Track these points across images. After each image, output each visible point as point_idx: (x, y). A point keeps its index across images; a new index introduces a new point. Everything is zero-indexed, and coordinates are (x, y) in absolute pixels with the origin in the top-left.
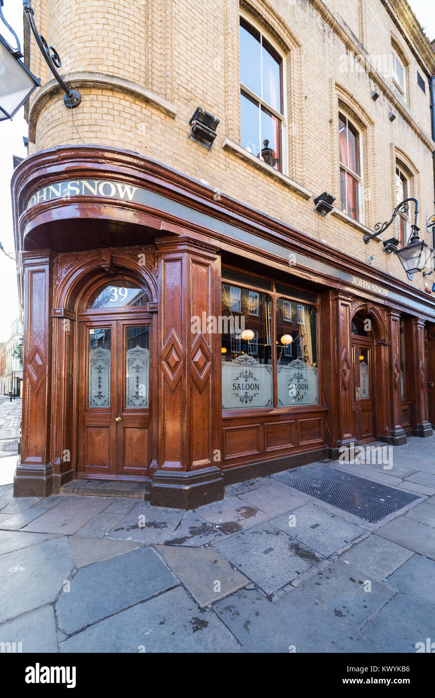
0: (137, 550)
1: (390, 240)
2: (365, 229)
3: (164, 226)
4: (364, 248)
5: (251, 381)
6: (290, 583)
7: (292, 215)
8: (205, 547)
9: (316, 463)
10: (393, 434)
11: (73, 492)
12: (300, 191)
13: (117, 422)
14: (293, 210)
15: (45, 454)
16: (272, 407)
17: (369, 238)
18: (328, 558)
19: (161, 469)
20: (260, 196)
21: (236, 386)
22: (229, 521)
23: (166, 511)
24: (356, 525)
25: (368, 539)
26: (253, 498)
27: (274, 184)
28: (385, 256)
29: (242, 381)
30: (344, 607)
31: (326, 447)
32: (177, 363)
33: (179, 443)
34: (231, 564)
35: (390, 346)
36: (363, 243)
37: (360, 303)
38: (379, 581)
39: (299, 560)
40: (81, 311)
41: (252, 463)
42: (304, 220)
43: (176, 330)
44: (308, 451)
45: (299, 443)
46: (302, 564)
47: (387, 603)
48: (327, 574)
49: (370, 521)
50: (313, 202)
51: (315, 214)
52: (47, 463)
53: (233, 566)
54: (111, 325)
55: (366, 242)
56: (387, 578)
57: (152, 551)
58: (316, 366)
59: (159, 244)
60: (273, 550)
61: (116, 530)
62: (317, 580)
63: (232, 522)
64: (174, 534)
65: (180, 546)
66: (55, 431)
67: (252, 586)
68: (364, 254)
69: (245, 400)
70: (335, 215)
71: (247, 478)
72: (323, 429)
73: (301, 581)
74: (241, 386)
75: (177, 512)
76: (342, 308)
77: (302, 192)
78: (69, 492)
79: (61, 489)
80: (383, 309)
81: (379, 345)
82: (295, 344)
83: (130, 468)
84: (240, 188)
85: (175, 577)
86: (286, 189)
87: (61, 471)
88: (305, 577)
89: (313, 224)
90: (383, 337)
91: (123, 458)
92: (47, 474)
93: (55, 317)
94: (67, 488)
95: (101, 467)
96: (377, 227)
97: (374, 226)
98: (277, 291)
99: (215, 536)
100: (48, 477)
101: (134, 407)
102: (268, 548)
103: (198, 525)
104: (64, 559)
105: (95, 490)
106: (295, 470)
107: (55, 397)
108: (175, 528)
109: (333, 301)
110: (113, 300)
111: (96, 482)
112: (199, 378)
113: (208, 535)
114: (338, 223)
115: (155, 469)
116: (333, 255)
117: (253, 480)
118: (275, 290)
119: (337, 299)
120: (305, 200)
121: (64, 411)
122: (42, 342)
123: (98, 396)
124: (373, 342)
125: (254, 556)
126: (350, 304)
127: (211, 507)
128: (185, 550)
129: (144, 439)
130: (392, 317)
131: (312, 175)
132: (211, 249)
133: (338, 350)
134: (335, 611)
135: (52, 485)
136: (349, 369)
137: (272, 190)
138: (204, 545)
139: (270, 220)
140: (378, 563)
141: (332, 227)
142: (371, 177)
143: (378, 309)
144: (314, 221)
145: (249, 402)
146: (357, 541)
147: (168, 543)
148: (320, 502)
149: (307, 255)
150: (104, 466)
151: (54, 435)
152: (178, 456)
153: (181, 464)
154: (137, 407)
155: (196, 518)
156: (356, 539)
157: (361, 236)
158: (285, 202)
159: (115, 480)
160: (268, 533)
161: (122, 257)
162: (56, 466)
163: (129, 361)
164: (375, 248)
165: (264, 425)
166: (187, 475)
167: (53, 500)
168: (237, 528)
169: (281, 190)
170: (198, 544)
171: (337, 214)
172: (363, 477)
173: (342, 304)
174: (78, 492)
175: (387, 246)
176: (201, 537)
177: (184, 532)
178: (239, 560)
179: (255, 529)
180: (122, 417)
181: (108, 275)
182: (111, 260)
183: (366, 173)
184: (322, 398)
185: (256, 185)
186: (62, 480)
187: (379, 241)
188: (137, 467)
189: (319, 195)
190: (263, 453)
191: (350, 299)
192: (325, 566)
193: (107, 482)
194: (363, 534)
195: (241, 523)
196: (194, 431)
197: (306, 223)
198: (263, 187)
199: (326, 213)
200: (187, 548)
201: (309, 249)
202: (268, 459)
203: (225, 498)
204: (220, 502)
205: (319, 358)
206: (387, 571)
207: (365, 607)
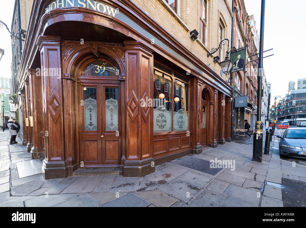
0: (126, 194)
1: (216, 57)
2: (208, 50)
3: (130, 35)
4: (207, 59)
5: (163, 118)
6: (192, 198)
7: (182, 38)
8: (155, 190)
9: (187, 156)
10: (213, 143)
11: (80, 174)
12: (185, 26)
13: (101, 138)
14: (182, 35)
15: (63, 156)
16: (171, 131)
17: (209, 55)
18: (203, 188)
19: (128, 159)
20: (169, 26)
21: (158, 120)
22: (161, 180)
23: (132, 179)
24: (208, 177)
25: (214, 181)
26: (168, 171)
27: (175, 21)
28: (214, 64)
29: (160, 118)
30: (213, 203)
31: (190, 149)
32: (135, 108)
33: (136, 146)
34: (168, 195)
35: (214, 105)
36: (207, 57)
37: (205, 85)
38: (221, 193)
39: (193, 190)
40: (78, 76)
41: (164, 156)
42: (186, 42)
43: (134, 91)
44: (185, 150)
45: (181, 147)
46: (195, 191)
47: (226, 200)
48: (204, 193)
49: (213, 175)
50: (189, 33)
51: (190, 39)
52: (65, 160)
53: (169, 195)
54: (97, 86)
55: (208, 56)
56: (223, 192)
57: (133, 194)
58: (187, 113)
59: (126, 44)
60: (182, 188)
61: (112, 188)
62: (201, 195)
63: (162, 180)
64: (139, 187)
65: (144, 191)
66: (68, 143)
67: (179, 201)
68: (207, 62)
69: (161, 127)
70: (197, 41)
71: (162, 163)
72: (190, 141)
73: (196, 197)
74: (159, 120)
75: (137, 178)
76: (199, 86)
77: (186, 27)
78: (78, 174)
79: (73, 173)
80: (212, 88)
81: (210, 104)
82: (180, 102)
83: (109, 161)
84: (161, 20)
85: (148, 202)
86: (180, 25)
87: (73, 164)
88: (197, 195)
89: (189, 44)
90: (211, 101)
91: (105, 156)
92: (66, 166)
93: (64, 79)
94: (77, 173)
95: (93, 161)
96: (212, 50)
97: (211, 49)
98: (174, 76)
99: (158, 186)
100: (66, 167)
101: (110, 130)
102: (180, 187)
103: (148, 182)
104: (92, 202)
105: (93, 173)
106: (180, 159)
107: (67, 124)
108: (139, 185)
109: (195, 83)
110: (97, 72)
111: (92, 169)
112: (145, 115)
113: (154, 186)
114: (198, 45)
115: (124, 160)
116: (197, 61)
117: (164, 164)
118: (173, 75)
119: (197, 82)
120: (187, 32)
121: (72, 132)
122: (57, 92)
123: (90, 124)
124: (208, 103)
125: (176, 191)
126: (201, 85)
127: (151, 175)
128: (147, 192)
129: (116, 146)
130: (215, 92)
131: (190, 19)
132: (150, 51)
133: (197, 106)
134: (211, 204)
135: (68, 171)
136: (200, 114)
137: (174, 24)
138: (154, 190)
139: (175, 39)
140: (219, 188)
141: (196, 47)
142: (211, 25)
143: (210, 88)
144: (189, 42)
145: (162, 128)
146: (210, 182)
147: (138, 191)
148: (193, 170)
149: (187, 59)
150: (95, 161)
151: (68, 145)
152: (136, 153)
153: (138, 157)
154: (112, 130)
155: (146, 180)
156: (210, 181)
157: (206, 53)
158: (179, 31)
159: (102, 167)
160: (178, 183)
161: (104, 48)
162: (69, 162)
163: (107, 106)
164: (211, 60)
165: (169, 139)
166: (140, 161)
167: (71, 179)
168: (165, 182)
169: (177, 25)
170: (152, 189)
171: (198, 41)
172: (206, 160)
173: (199, 85)
174: (83, 174)
175: (215, 59)
176: (152, 187)
177: (143, 186)
178: (171, 193)
179: (172, 182)
180: (104, 135)
181: (95, 57)
182: (98, 49)
183: (209, 23)
184: (190, 127)
185: (168, 20)
186: (73, 169)
187: (212, 56)
188: (113, 160)
189: (192, 30)
190: (168, 152)
191: (202, 82)
192: (202, 191)
193: (97, 169)
194: (212, 179)
195: (166, 180)
196: (143, 141)
197: (187, 43)
198: (171, 21)
199: (195, 40)
200: (148, 191)
201: (188, 57)
202: (170, 154)
203: (155, 171)
204: (154, 173)
205: (189, 109)
206: (223, 190)
207: (219, 202)
